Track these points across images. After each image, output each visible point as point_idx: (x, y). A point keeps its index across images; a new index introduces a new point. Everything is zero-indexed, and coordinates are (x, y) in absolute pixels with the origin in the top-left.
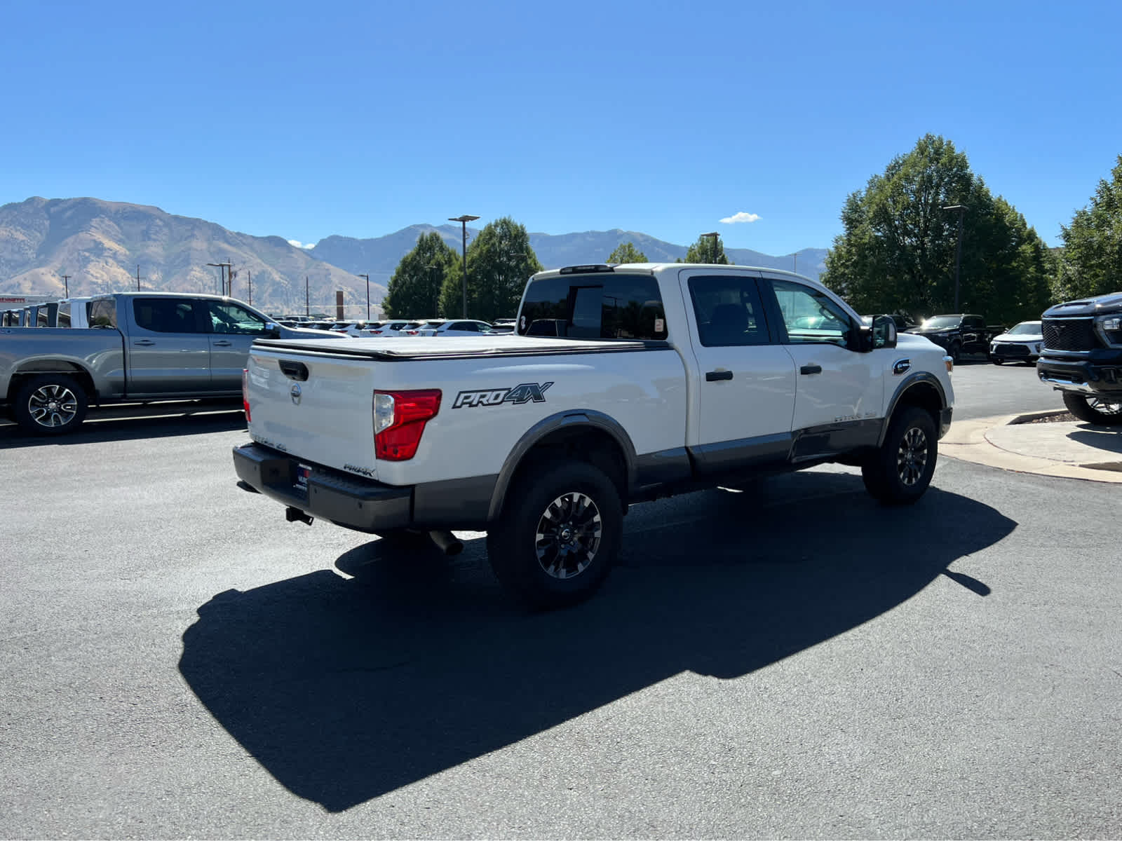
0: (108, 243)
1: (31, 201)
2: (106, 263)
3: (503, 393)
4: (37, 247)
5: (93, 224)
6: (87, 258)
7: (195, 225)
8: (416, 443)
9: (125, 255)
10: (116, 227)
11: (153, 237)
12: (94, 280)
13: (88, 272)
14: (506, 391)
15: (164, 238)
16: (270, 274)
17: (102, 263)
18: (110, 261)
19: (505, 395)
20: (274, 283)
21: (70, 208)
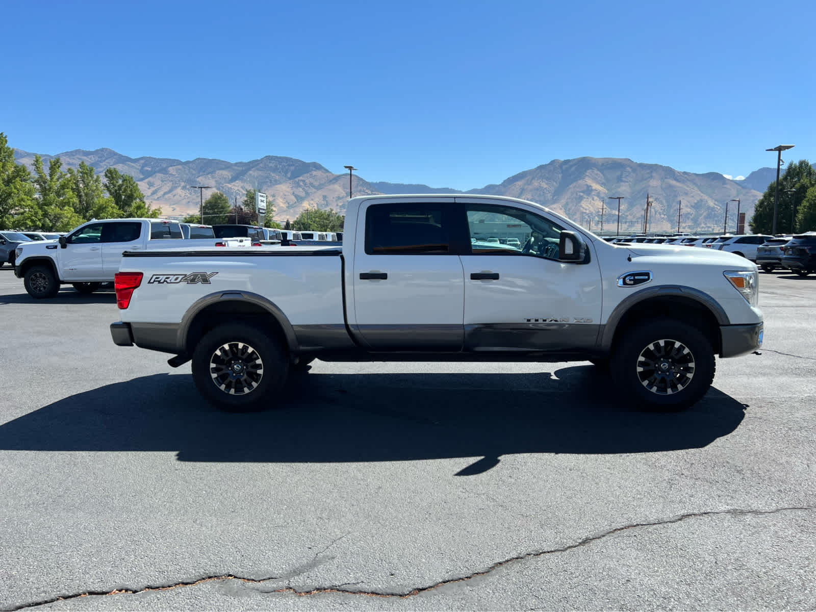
0: (595, 186)
1: (553, 162)
2: (593, 199)
3: (181, 277)
4: (553, 192)
5: (587, 174)
6: (582, 196)
7: (653, 169)
8: (128, 300)
9: (605, 193)
10: (602, 175)
11: (624, 179)
12: (585, 211)
13: (581, 206)
14: (183, 276)
15: (631, 180)
16: (707, 201)
17: (590, 199)
18: (596, 198)
19: (182, 279)
20: (709, 208)
21: (575, 165)
